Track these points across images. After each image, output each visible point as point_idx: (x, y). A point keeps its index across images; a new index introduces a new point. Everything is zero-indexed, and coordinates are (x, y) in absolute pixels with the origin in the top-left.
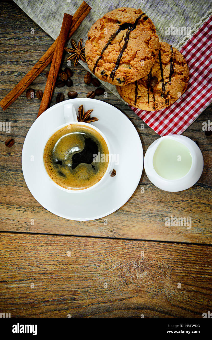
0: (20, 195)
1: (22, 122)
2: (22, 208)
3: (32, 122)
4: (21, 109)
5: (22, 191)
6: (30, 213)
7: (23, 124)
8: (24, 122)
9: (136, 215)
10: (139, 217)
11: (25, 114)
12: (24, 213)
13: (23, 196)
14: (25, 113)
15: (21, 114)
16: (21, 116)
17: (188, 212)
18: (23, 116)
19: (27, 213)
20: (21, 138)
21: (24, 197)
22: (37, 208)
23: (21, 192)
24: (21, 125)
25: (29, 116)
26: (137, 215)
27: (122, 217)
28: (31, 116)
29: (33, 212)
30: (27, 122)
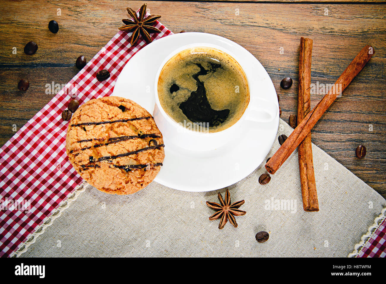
0: (331, 48)
1: (341, 140)
2: (326, 32)
3: (326, 141)
4: (345, 157)
5: (329, 53)
6: (315, 27)
7: (340, 138)
8: (337, 140)
9: (177, 30)
10: (173, 27)
11: (337, 150)
12: (323, 26)
13: (327, 47)
14: (338, 152)
15: (344, 150)
16: (343, 147)
17: (109, 35)
18: (341, 148)
19: (320, 27)
20: (340, 119)
21: (325, 45)
22: (307, 33)
23: (331, 51)
24: (341, 136)
25: (333, 149)
26: (175, 30)
27: (194, 27)
28: (330, 149)
29: (311, 28)
30: (334, 140)
